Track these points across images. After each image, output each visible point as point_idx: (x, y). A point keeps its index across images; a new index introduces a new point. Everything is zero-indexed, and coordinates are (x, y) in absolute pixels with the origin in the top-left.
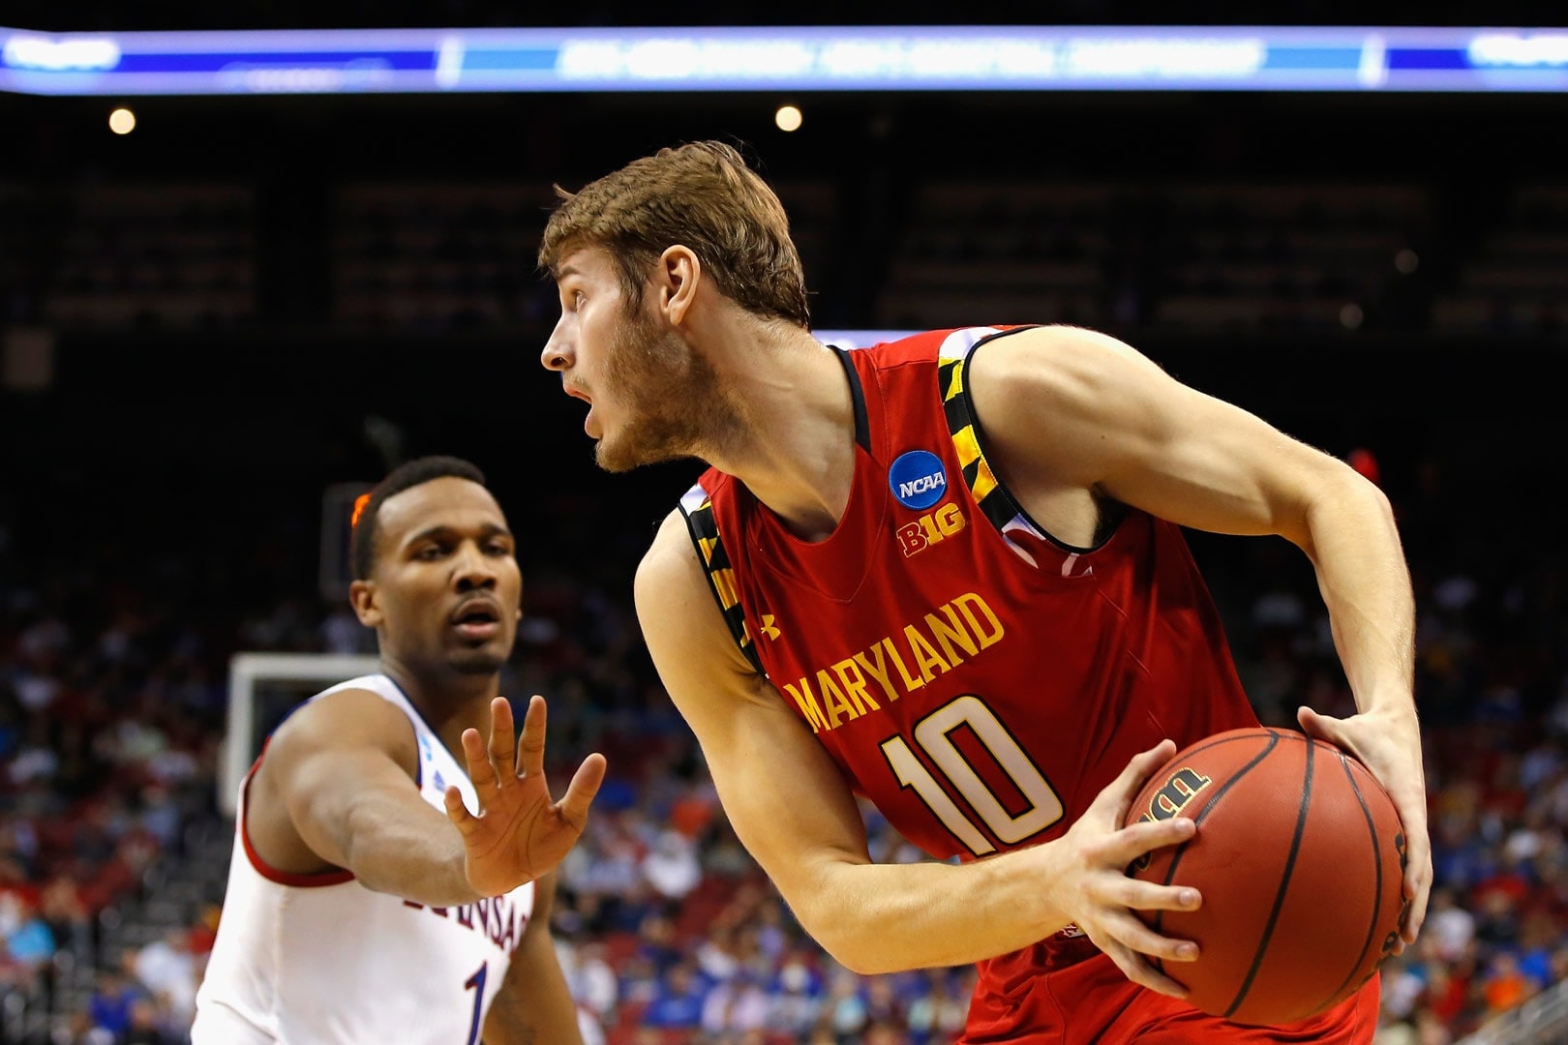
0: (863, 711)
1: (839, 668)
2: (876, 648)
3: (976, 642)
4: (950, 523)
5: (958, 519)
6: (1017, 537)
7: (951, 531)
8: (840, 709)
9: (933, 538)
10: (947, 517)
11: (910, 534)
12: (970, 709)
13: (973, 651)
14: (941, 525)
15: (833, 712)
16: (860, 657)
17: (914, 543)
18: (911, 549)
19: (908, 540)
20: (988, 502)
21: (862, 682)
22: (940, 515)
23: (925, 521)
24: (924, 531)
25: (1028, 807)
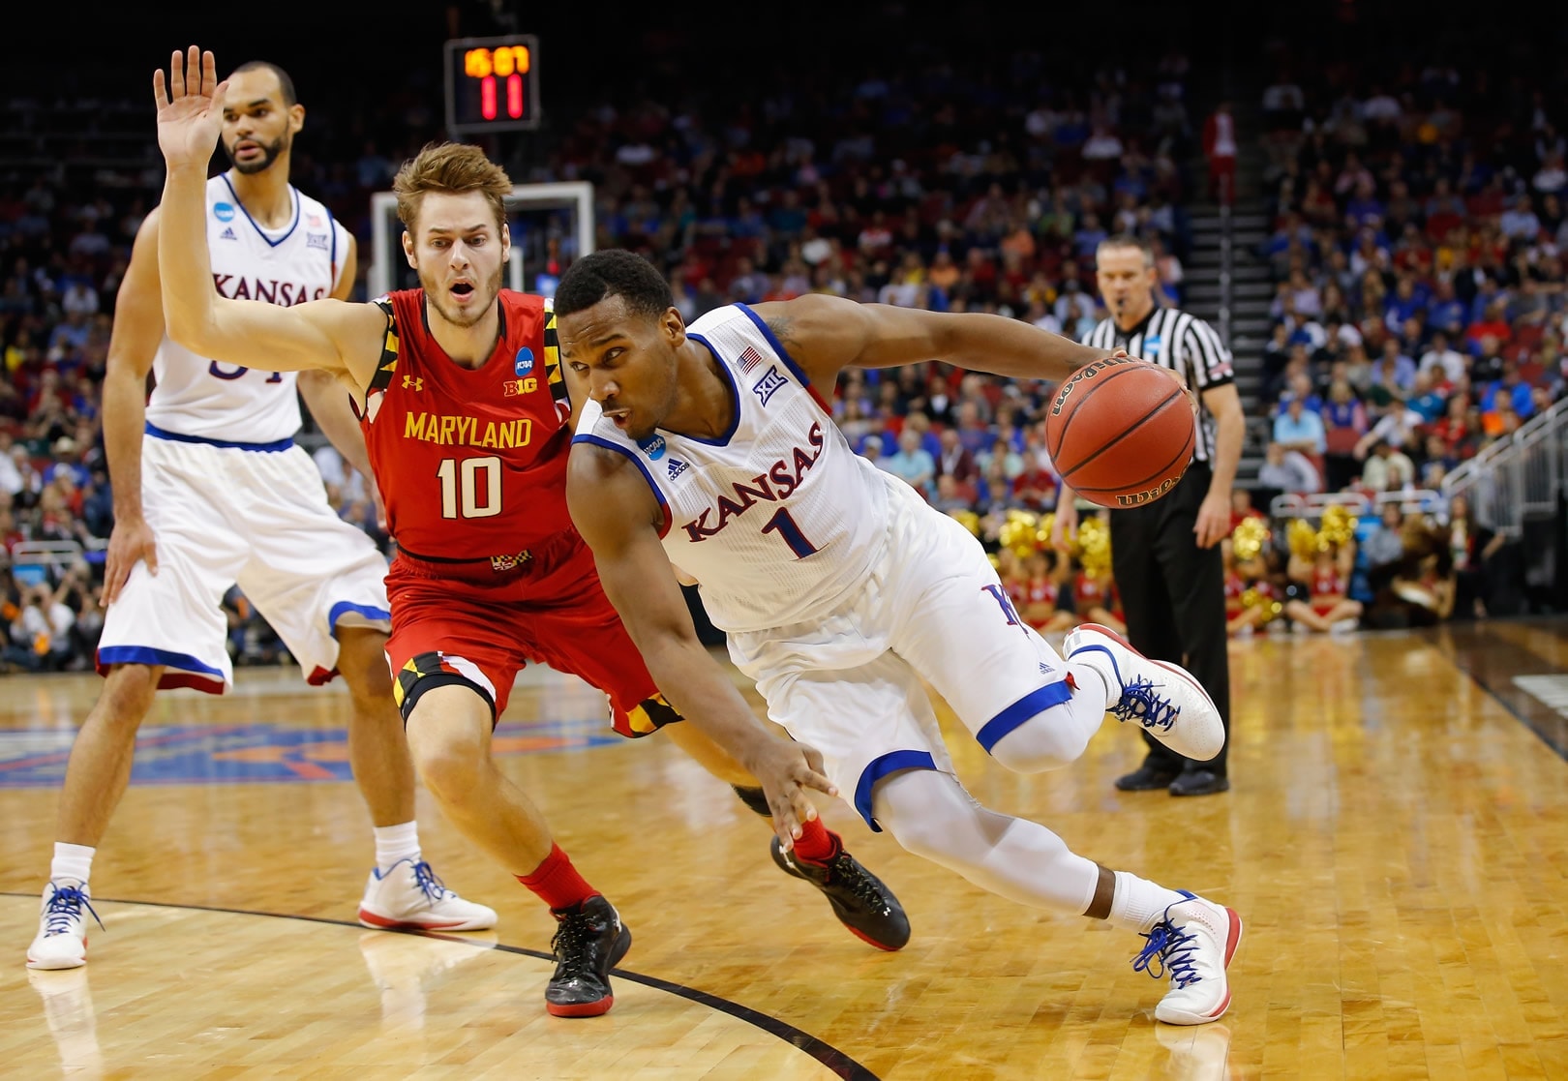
0: (442, 442)
1: (445, 419)
2: (468, 419)
3: (515, 443)
4: (530, 387)
5: (535, 387)
6: (562, 408)
7: (528, 390)
8: (433, 435)
9: (521, 391)
10: (530, 384)
11: (511, 386)
12: (493, 465)
13: (511, 446)
14: (525, 386)
15: (429, 434)
16: (459, 418)
17: (512, 391)
18: (509, 393)
19: (509, 389)
20: (554, 386)
21: (452, 429)
22: (527, 381)
23: (520, 382)
24: (518, 387)
25: (486, 505)
